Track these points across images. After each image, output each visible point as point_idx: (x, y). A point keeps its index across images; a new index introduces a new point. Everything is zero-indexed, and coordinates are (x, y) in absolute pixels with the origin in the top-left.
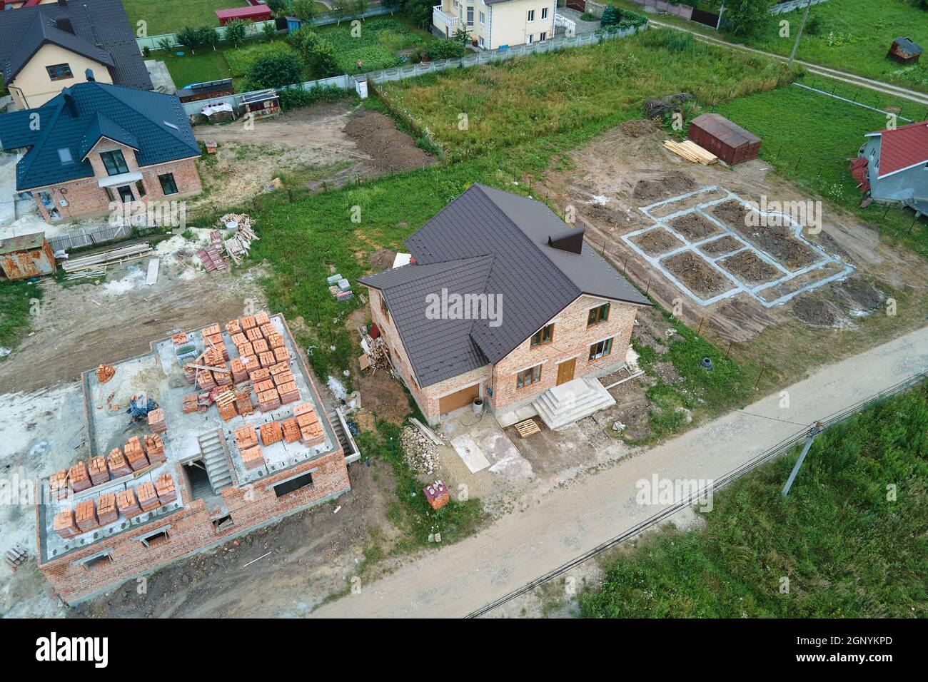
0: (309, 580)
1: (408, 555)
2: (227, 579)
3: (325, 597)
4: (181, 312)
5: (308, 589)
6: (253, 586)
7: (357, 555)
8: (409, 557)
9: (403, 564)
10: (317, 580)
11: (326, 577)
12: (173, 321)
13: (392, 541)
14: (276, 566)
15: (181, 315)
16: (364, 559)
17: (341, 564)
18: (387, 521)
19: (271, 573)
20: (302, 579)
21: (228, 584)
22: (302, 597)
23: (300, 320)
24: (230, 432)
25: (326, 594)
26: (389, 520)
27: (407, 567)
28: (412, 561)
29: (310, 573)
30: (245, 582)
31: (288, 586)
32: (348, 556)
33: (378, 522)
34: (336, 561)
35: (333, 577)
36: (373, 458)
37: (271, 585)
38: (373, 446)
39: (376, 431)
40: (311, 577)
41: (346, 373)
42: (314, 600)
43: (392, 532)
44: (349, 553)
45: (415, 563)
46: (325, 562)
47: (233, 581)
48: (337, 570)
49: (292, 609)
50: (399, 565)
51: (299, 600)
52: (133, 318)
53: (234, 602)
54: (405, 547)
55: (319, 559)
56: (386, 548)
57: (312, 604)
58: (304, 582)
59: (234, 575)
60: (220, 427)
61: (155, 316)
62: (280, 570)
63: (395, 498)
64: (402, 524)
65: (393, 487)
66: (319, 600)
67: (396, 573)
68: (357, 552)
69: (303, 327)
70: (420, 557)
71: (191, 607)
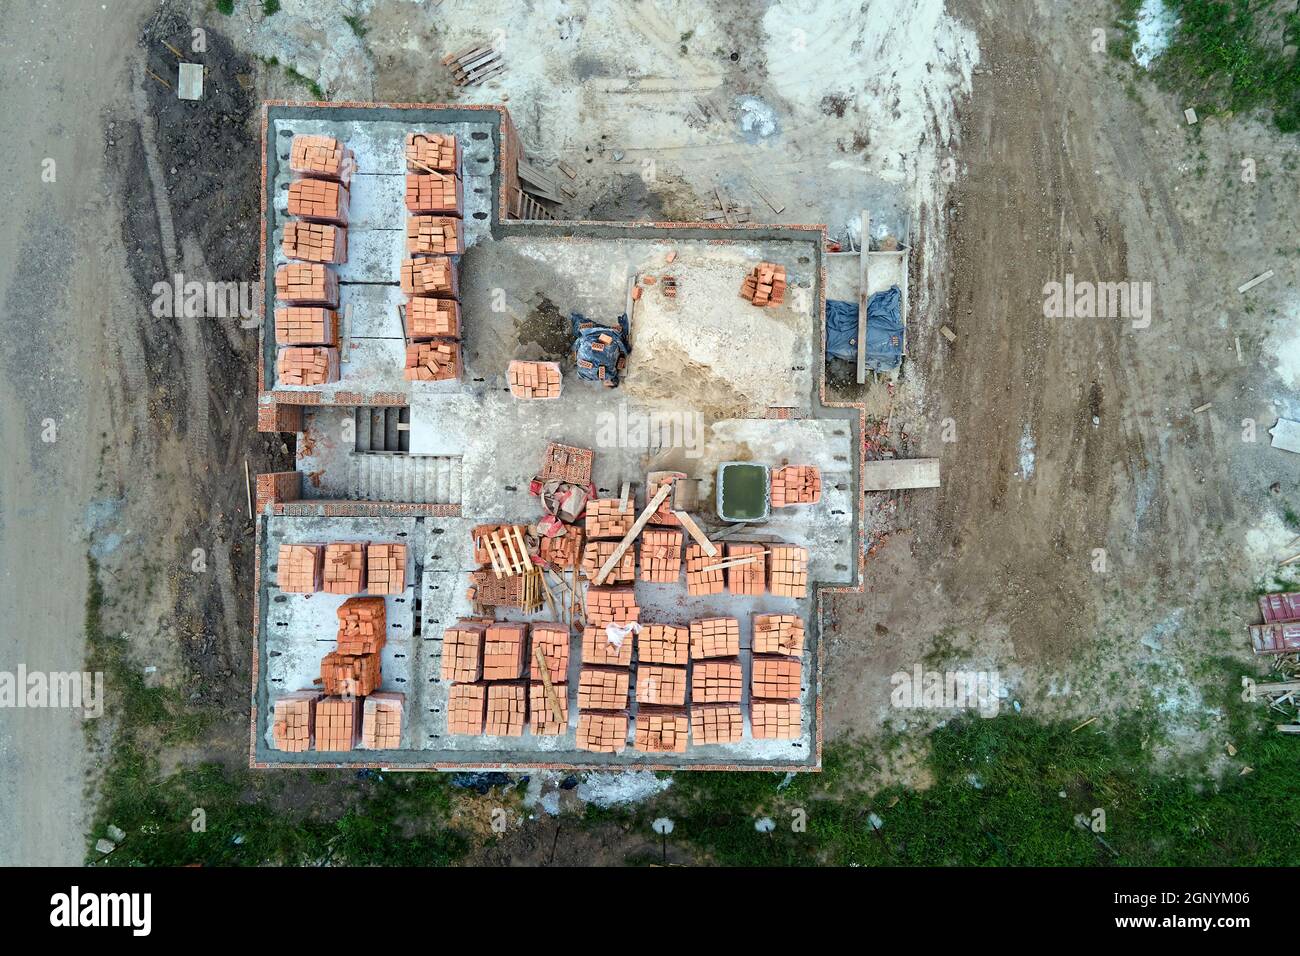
0: (157, 569)
1: (107, 772)
2: (237, 427)
3: (105, 588)
4: (1103, 488)
5: (141, 564)
6: (199, 469)
7: (163, 674)
8: (100, 772)
9: (93, 755)
10: (150, 584)
11: (146, 601)
12: (1071, 461)
13: (157, 752)
14: (217, 520)
15: (1089, 484)
16: (149, 684)
17: (159, 638)
18: (204, 759)
19: (209, 507)
20: (166, 557)
21: (226, 426)
22: (131, 548)
23: (921, 780)
24: (438, 531)
25: (109, 592)
26: (204, 765)
27: (84, 760)
28: (88, 773)
29: (171, 576)
30: (213, 455)
31: (165, 530)
32: (170, 656)
33: (214, 742)
34: (172, 631)
35: (140, 614)
36: (373, 791)
37: (183, 500)
38: (403, 804)
39: (445, 824)
40: (164, 577)
41: (663, 825)
42: (109, 567)
43: (175, 759)
44: (175, 661)
45: (82, 778)
46: (179, 609)
47: (229, 436)
48: (151, 627)
49: (115, 523)
50: (95, 747)
51: (126, 542)
52: (1136, 364)
53: (183, 428)
54: (125, 773)
55: (192, 603)
56: (148, 734)
57: (102, 562)
58: (159, 559)
59: (241, 439)
60: (465, 513)
61: (1118, 421)
62: (207, 523)
63: (254, 797)
64: (182, 788)
65: (279, 804)
66: (105, 577)
67: (81, 734)
68: (168, 677)
69: (885, 777)
70: (89, 794)
71: (211, 355)
